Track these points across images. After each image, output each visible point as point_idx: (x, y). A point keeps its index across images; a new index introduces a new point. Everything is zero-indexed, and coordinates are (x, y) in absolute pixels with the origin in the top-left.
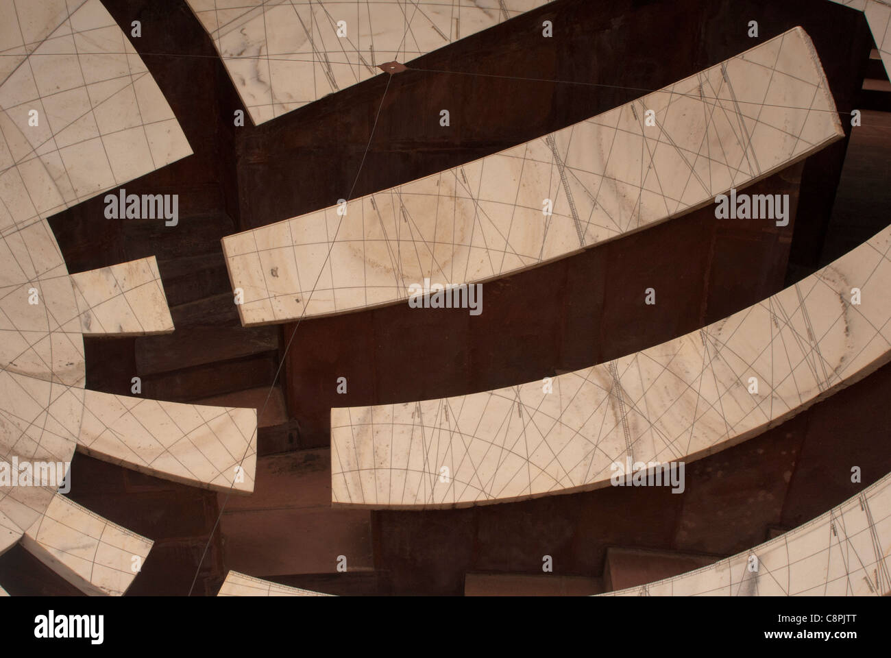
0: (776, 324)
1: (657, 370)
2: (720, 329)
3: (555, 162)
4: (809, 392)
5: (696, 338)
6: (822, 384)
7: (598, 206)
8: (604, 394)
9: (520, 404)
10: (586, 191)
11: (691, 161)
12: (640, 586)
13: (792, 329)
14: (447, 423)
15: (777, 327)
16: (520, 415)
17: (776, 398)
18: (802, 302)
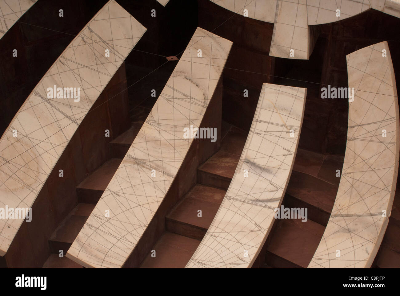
0: (170, 101)
1: (144, 145)
2: (152, 116)
3: (44, 101)
4: (202, 111)
5: (147, 125)
6: (204, 106)
7: (72, 107)
8: (136, 166)
9: (114, 193)
10: (64, 104)
11: (96, 68)
12: (224, 198)
13: (177, 98)
14: (102, 220)
15: (171, 102)
16: (119, 196)
17: (193, 121)
18: (173, 89)
